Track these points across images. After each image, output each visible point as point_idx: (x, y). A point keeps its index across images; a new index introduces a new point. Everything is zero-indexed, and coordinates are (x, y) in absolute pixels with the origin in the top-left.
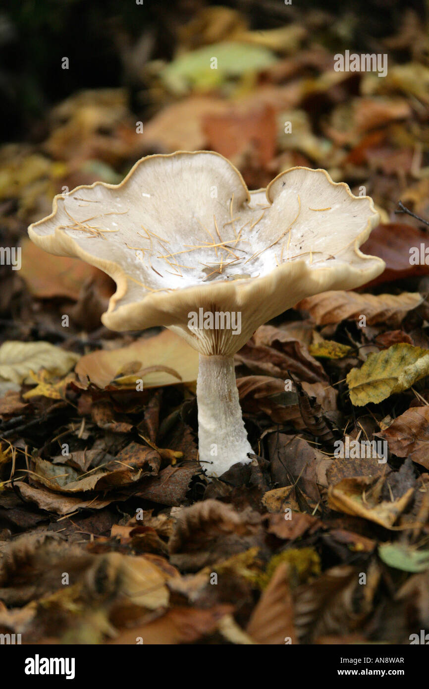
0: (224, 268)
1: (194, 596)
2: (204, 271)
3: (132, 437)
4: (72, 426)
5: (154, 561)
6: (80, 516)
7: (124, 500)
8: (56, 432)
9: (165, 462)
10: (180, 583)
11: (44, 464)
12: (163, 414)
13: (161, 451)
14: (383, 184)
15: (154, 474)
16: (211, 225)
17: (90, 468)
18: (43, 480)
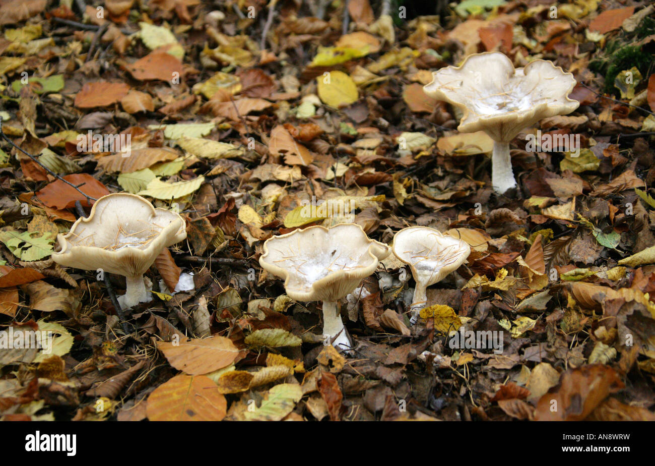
0: (506, 104)
1: (500, 248)
2: (497, 105)
3: (463, 176)
4: (435, 170)
5: (480, 231)
6: (444, 210)
7: (461, 203)
8: (429, 172)
9: (478, 187)
10: (493, 242)
11: (425, 187)
12: (476, 166)
13: (476, 182)
14: (562, 61)
15: (475, 192)
16: (499, 85)
17: (446, 188)
18: (426, 194)
